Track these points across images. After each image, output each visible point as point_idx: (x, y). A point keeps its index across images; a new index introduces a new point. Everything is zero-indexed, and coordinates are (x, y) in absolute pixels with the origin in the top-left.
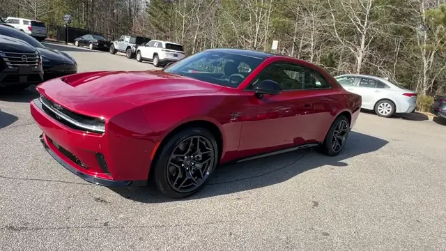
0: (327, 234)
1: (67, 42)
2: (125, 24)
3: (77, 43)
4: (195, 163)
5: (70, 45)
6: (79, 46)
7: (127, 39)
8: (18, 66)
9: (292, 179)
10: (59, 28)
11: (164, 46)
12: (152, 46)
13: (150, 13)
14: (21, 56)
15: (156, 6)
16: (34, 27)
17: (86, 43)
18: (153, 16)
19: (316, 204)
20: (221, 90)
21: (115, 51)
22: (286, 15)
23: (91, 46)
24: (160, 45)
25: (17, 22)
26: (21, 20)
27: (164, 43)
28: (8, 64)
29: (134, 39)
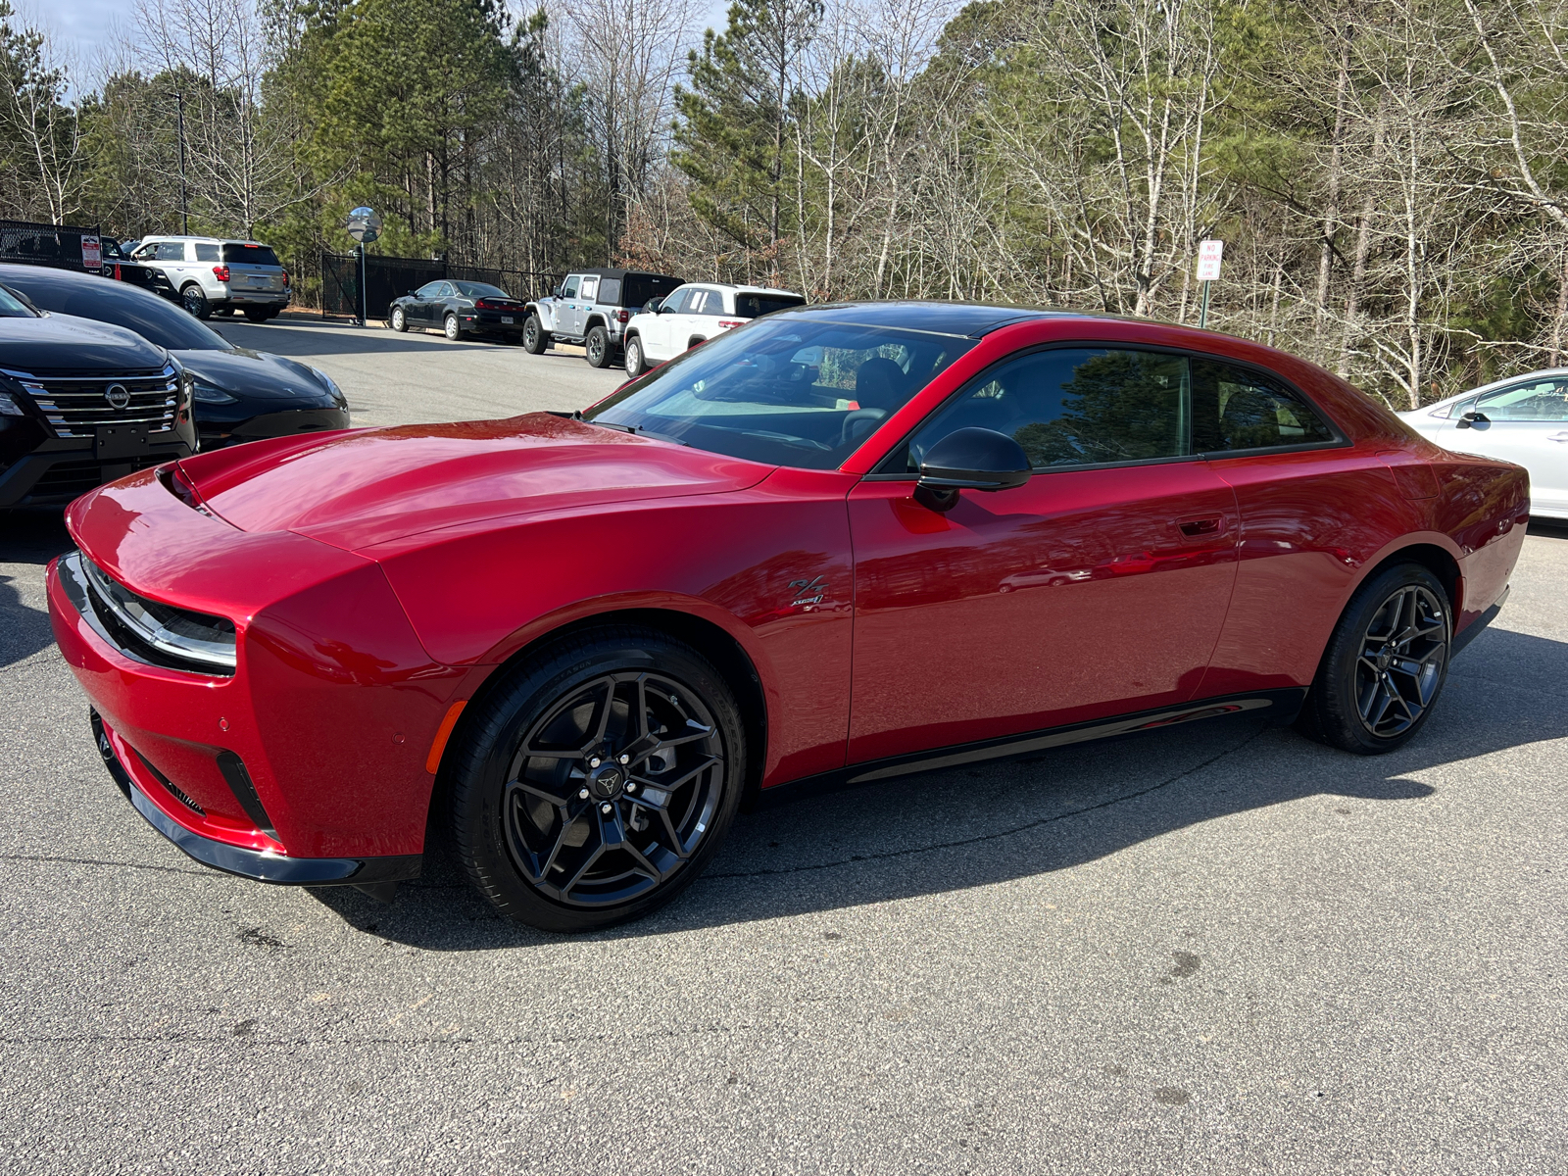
0: (1182, 1097)
1: (361, 318)
2: (595, 224)
3: (398, 318)
4: (640, 787)
5: (375, 328)
6: (405, 329)
7: (588, 286)
8: (92, 429)
9: (1116, 858)
10: (329, 262)
11: (730, 306)
12: (685, 309)
13: (691, 170)
14: (102, 387)
15: (714, 138)
16: (234, 266)
17: (433, 315)
18: (705, 181)
19: (1187, 964)
20: (758, 480)
21: (544, 342)
22: (1281, 121)
23: (451, 325)
24: (714, 305)
25: (177, 254)
26: (190, 244)
27: (729, 294)
28: (54, 420)
29: (616, 285)
